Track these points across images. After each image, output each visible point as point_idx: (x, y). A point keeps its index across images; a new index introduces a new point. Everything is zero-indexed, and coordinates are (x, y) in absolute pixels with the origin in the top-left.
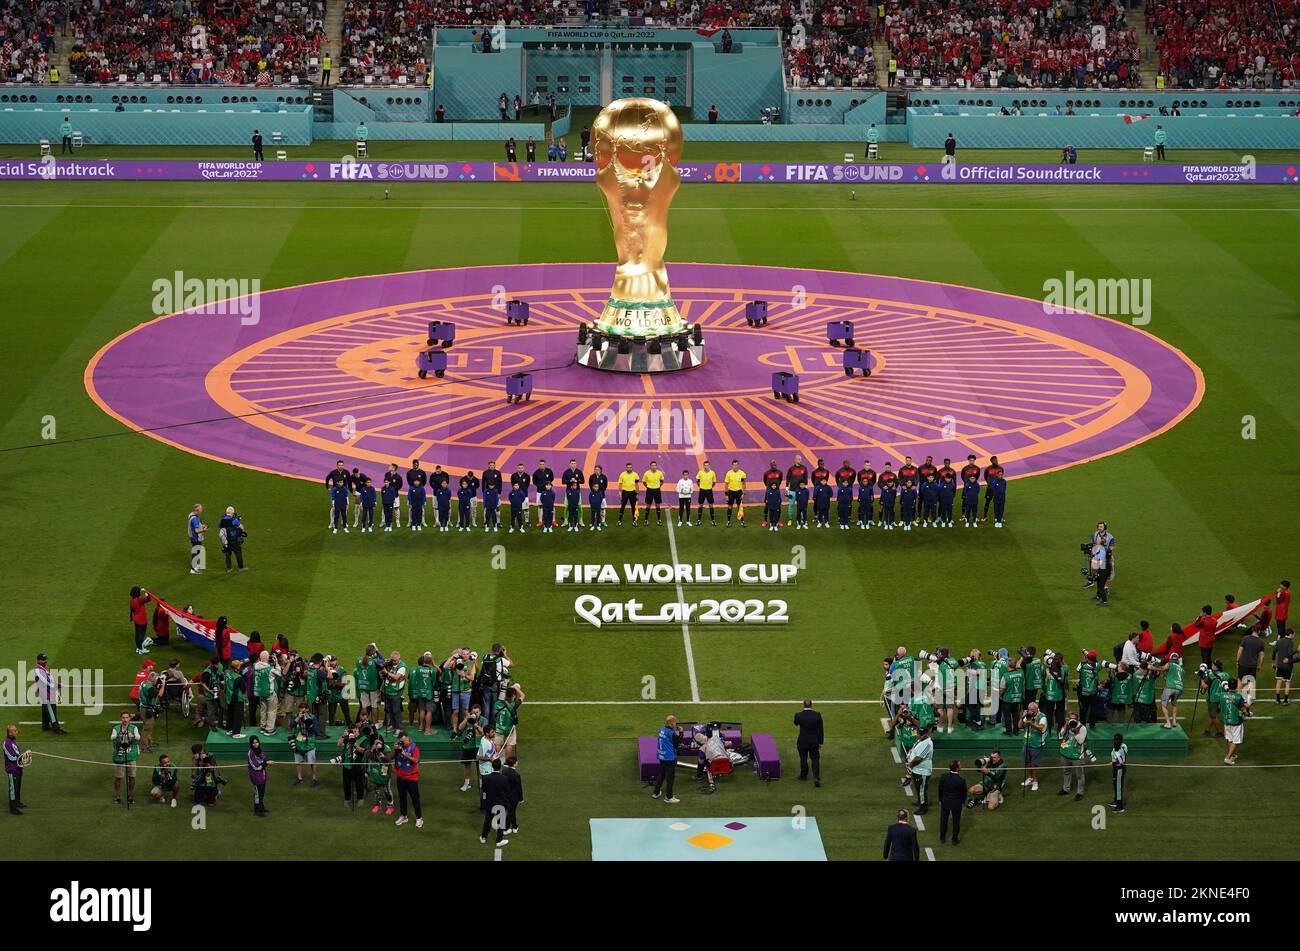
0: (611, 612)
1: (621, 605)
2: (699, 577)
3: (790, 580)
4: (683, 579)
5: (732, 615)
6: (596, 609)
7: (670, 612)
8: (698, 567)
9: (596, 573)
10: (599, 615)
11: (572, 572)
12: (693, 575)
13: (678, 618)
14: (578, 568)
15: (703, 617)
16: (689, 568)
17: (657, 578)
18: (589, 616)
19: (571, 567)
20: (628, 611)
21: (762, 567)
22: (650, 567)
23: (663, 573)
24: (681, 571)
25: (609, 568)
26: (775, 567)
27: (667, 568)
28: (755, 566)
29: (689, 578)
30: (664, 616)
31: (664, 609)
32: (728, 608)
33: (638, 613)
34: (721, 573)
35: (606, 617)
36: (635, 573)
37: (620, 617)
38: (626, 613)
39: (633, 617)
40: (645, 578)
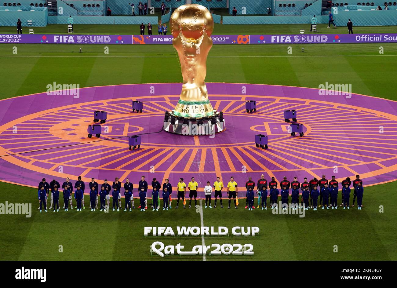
0: (169, 250)
1: (174, 246)
2: (213, 233)
3: (256, 234)
4: (205, 234)
5: (227, 251)
6: (162, 248)
7: (197, 250)
8: (212, 228)
9: (163, 231)
10: (163, 251)
11: (152, 231)
12: (210, 232)
13: (201, 253)
14: (155, 228)
15: (213, 252)
16: (208, 228)
17: (192, 233)
18: (159, 252)
19: (151, 228)
20: (177, 249)
21: (243, 228)
22: (189, 228)
23: (195, 231)
24: (204, 230)
25: (169, 228)
26: (249, 228)
27: (198, 228)
28: (239, 228)
29: (208, 233)
30: (194, 252)
31: (194, 248)
32: (225, 248)
33: (181, 250)
34: (223, 231)
35: (167, 252)
36: (182, 231)
37: (173, 252)
38: (176, 250)
39: (179, 252)
40: (187, 233)
